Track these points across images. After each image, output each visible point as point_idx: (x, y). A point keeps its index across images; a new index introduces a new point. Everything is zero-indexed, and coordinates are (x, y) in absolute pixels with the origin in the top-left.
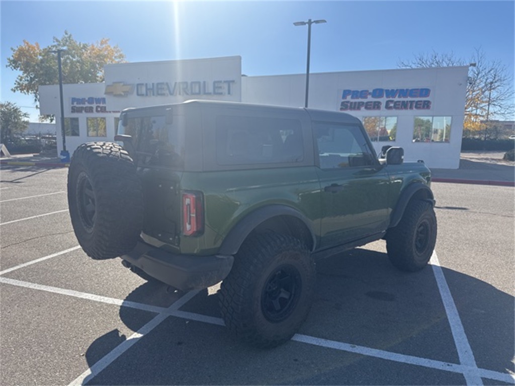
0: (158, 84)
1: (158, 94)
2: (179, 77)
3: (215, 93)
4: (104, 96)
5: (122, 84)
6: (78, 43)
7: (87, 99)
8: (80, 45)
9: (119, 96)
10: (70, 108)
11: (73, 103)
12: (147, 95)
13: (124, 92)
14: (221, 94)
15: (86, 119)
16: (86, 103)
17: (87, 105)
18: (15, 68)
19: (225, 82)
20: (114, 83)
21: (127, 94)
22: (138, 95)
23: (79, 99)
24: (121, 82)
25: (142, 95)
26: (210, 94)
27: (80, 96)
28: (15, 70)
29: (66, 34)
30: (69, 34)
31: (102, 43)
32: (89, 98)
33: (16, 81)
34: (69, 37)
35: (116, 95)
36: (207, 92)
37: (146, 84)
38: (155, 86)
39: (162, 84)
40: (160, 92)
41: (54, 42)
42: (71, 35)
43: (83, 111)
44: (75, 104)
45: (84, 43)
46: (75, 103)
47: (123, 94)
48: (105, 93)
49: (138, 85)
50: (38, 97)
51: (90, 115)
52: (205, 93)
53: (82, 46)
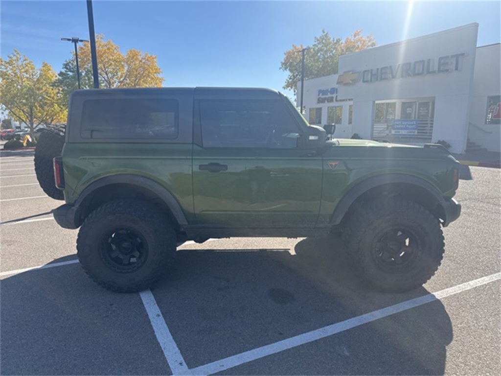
0: (382, 68)
1: (382, 79)
2: (401, 58)
3: (440, 71)
4: (336, 86)
5: (351, 73)
6: (332, 39)
7: (330, 90)
8: (334, 40)
9: (348, 84)
10: (317, 99)
11: (319, 95)
12: (371, 81)
13: (352, 80)
14: (447, 70)
15: (327, 108)
16: (329, 94)
17: (329, 95)
18: (285, 69)
19: (452, 56)
20: (345, 72)
21: (354, 82)
22: (364, 81)
23: (324, 91)
24: (351, 71)
25: (367, 81)
26: (434, 72)
27: (324, 88)
28: (285, 71)
29: (324, 32)
30: (326, 33)
31: (355, 36)
32: (331, 89)
33: (287, 80)
34: (326, 36)
35: (345, 84)
36: (431, 70)
37: (372, 70)
38: (379, 70)
39: (386, 67)
40: (383, 77)
41: (315, 42)
42: (327, 33)
43: (326, 102)
44: (321, 96)
45: (337, 38)
46: (321, 94)
47: (350, 82)
48: (338, 83)
49: (365, 71)
50: (296, 91)
51: (331, 104)
52: (429, 72)
53: (335, 41)
